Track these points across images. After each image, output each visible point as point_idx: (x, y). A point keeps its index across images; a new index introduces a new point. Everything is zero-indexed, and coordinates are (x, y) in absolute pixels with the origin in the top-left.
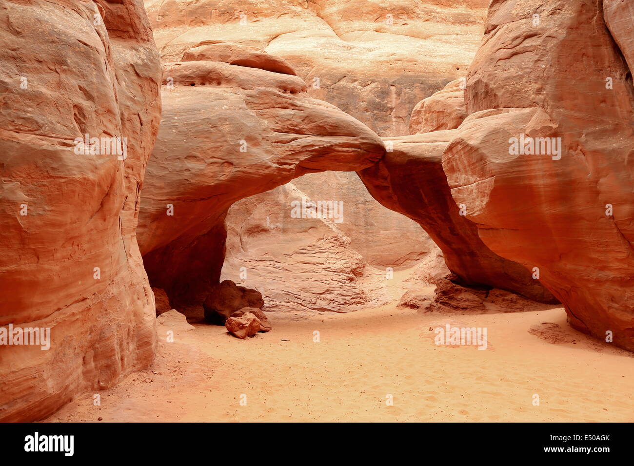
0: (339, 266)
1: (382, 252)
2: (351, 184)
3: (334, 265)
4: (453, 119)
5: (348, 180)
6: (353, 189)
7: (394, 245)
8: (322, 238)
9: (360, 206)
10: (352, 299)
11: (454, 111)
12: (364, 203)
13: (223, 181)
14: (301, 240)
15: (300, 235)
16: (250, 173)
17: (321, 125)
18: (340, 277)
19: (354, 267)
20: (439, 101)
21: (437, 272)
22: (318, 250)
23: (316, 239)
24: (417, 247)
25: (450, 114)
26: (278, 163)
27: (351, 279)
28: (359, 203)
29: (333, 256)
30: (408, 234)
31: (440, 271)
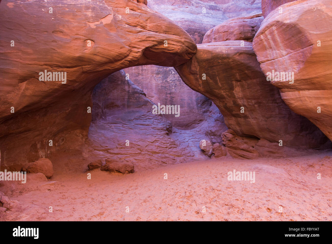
0: (161, 126)
1: (180, 120)
2: (163, 84)
3: (158, 126)
4: (235, 35)
5: (161, 81)
6: (164, 86)
7: (186, 116)
8: (150, 111)
9: (168, 95)
10: (170, 145)
11: (236, 30)
12: (170, 94)
13: (86, 54)
14: (137, 112)
15: (137, 109)
16: (109, 50)
17: (159, 25)
18: (162, 132)
19: (168, 127)
20: (225, 26)
21: (216, 129)
22: (148, 117)
23: (147, 111)
24: (198, 117)
25: (233, 32)
26: (130, 46)
27: (167, 134)
28: (167, 94)
29: (157, 121)
30: (194, 110)
31: (218, 129)
